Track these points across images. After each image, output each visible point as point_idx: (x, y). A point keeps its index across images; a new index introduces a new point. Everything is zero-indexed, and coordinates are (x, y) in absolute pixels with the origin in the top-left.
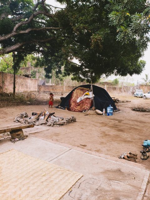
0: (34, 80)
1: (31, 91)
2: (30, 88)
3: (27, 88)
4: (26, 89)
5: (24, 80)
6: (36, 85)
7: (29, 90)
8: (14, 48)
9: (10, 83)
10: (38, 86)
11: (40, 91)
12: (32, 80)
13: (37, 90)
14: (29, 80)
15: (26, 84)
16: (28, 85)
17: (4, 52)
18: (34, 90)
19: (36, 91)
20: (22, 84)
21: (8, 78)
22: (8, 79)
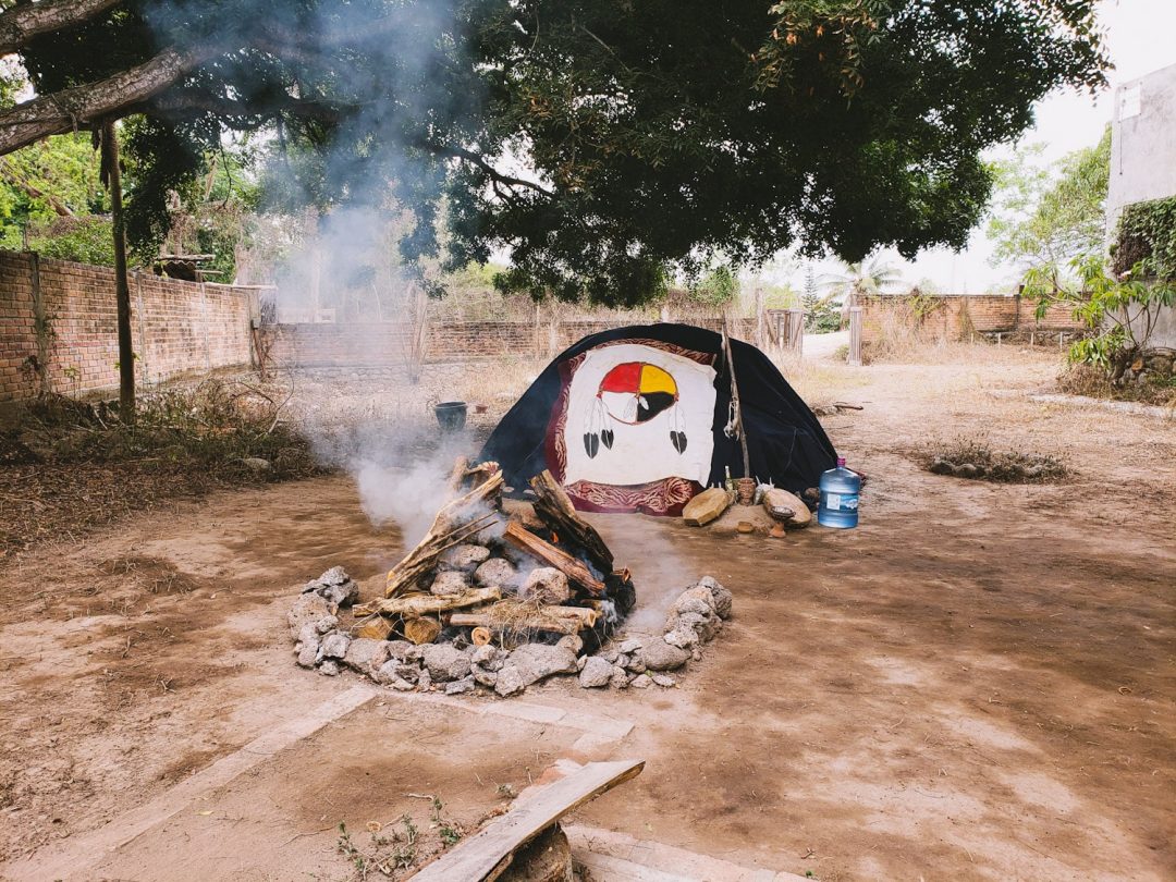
0: (225, 296)
1: (216, 370)
2: (206, 353)
3: (191, 350)
4: (184, 359)
5: (171, 301)
6: (242, 328)
7: (202, 364)
8: (140, 85)
9: (89, 330)
10: (253, 329)
11: (268, 364)
12: (214, 293)
13: (245, 358)
14: (201, 296)
15: (184, 325)
16: (196, 328)
17: (69, 120)
18: (232, 360)
19: (240, 367)
20: (163, 324)
21: (74, 293)
22: (70, 301)
